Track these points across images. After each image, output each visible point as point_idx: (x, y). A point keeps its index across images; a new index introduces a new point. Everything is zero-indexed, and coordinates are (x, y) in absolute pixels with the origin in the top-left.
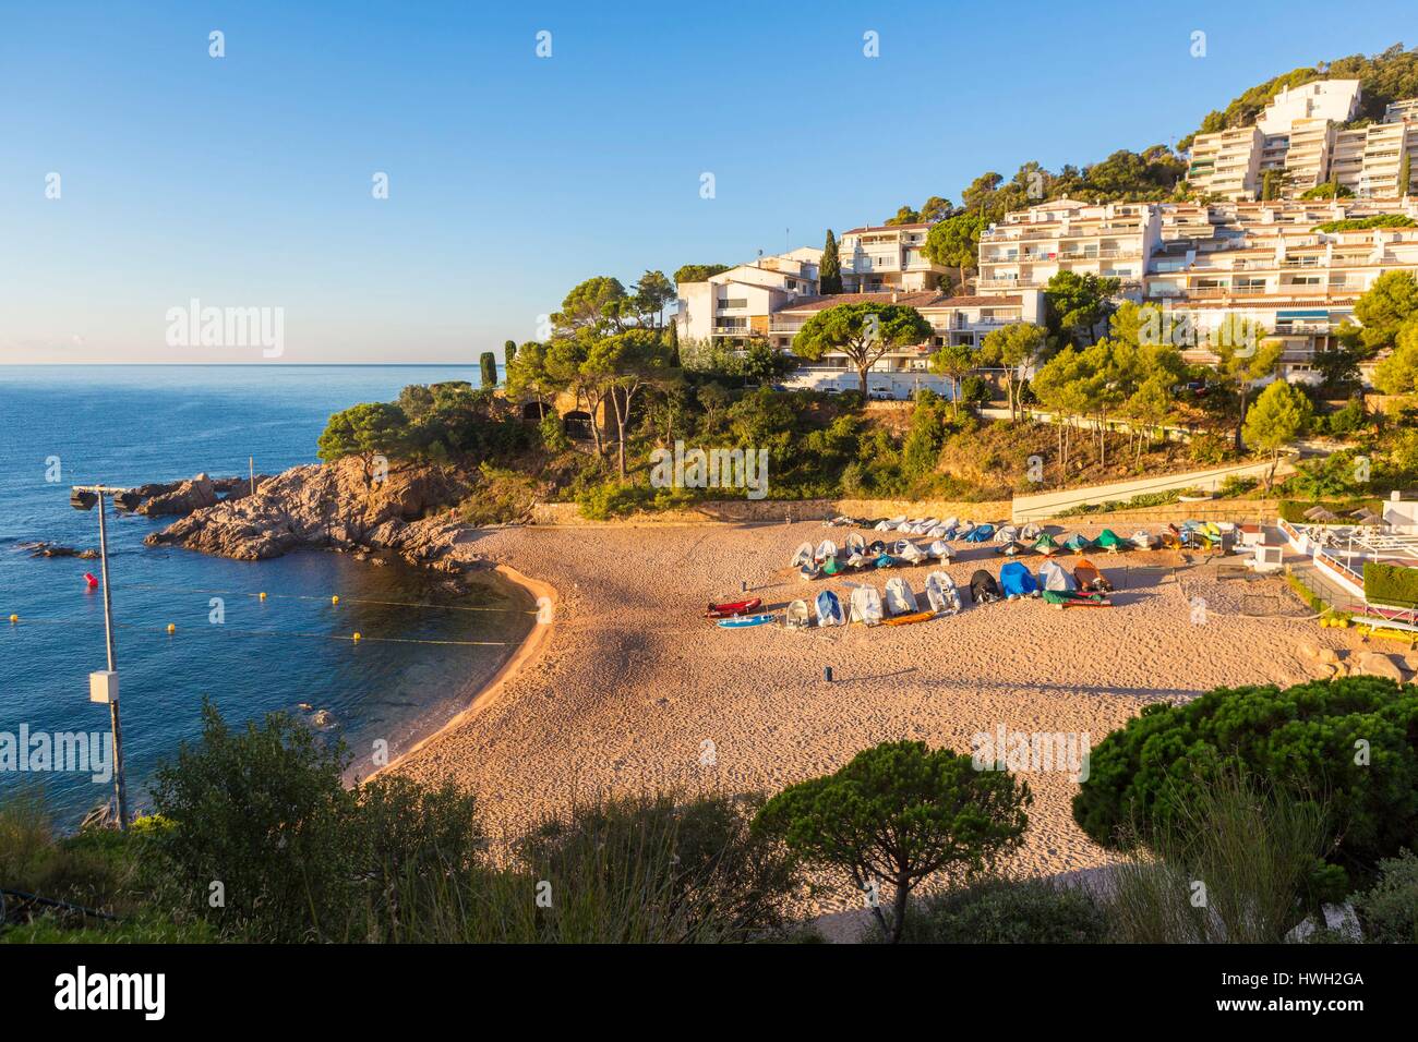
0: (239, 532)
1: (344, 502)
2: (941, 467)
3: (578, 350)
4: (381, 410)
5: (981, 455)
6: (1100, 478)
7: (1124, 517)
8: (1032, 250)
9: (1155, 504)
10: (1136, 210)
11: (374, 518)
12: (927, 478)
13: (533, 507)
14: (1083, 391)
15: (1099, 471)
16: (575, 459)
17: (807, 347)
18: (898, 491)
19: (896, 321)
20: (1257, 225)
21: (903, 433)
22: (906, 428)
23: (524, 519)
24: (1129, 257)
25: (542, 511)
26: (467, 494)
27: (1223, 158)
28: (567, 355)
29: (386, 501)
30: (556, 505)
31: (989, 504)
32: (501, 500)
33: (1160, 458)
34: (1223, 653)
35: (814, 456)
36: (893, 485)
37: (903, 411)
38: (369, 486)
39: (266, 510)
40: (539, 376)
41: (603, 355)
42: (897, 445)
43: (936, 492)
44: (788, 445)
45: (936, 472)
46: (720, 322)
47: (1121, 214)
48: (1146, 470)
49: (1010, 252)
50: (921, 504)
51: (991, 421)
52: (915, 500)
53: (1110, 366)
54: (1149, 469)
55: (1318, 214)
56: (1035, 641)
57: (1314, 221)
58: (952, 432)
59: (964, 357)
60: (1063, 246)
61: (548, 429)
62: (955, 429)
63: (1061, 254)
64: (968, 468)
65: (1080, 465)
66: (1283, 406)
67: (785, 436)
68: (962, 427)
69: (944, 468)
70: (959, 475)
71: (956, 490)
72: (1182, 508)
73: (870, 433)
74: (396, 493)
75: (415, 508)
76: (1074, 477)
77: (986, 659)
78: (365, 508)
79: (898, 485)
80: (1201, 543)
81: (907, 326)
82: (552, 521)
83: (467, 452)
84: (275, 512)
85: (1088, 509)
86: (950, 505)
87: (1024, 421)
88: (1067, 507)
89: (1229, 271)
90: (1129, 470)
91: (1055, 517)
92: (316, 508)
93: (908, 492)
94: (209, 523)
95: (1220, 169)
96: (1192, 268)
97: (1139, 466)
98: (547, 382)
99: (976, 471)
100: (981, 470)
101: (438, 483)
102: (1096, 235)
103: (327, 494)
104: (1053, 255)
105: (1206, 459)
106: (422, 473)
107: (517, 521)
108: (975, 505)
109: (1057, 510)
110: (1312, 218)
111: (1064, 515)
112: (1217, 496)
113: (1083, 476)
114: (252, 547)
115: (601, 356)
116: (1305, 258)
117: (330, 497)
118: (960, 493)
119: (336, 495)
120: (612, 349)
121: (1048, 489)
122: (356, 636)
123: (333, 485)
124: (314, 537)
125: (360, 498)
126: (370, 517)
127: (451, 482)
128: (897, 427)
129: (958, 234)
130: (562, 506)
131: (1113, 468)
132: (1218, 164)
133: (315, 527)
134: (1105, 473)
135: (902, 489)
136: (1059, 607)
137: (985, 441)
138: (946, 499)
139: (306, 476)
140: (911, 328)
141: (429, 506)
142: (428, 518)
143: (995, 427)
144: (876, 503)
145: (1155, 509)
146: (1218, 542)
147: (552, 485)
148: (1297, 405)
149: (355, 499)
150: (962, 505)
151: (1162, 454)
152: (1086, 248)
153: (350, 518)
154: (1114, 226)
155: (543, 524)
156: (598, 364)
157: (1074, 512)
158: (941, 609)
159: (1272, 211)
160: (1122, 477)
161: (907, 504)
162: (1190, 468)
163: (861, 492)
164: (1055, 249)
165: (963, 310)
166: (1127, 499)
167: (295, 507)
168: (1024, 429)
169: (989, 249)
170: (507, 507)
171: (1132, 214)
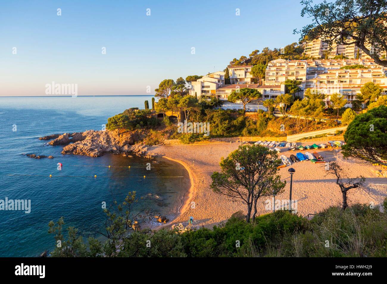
0: (88, 150)
1: (113, 141)
2: (268, 128)
3: (176, 101)
4: (124, 117)
5: (278, 126)
6: (307, 131)
7: (314, 140)
8: (278, 73)
9: (321, 137)
10: (302, 64)
11: (122, 145)
12: (264, 132)
13: (164, 141)
14: (305, 111)
15: (306, 129)
16: (173, 128)
17: (233, 99)
18: (257, 135)
19: (255, 93)
20: (326, 66)
21: (256, 120)
22: (257, 119)
23: (162, 144)
24: (303, 75)
25: (167, 141)
26: (145, 137)
27: (313, 47)
28: (174, 102)
29: (125, 140)
30: (170, 140)
31: (281, 138)
32: (155, 139)
33: (319, 126)
34: (355, 172)
35: (235, 126)
36: (256, 133)
37: (255, 115)
38: (119, 136)
39: (92, 143)
40: (165, 107)
41: (184, 102)
42: (255, 123)
43: (268, 135)
44: (228, 124)
45: (267, 130)
46: (203, 91)
47: (299, 64)
48: (317, 129)
49: (273, 74)
50: (264, 138)
51: (278, 117)
52: (262, 137)
53: (309, 105)
54: (318, 128)
55: (340, 63)
56: (313, 171)
57: (339, 65)
58: (270, 120)
59: (272, 102)
60: (286, 72)
61: (166, 120)
62: (270, 119)
63: (286, 75)
64: (275, 129)
65: (302, 128)
66: (351, 114)
67: (227, 121)
68: (272, 119)
69: (268, 129)
70: (273, 131)
71: (272, 134)
72: (328, 138)
73: (248, 120)
74: (127, 138)
75: (132, 142)
76: (301, 131)
77: (303, 175)
78: (119, 142)
79: (257, 133)
80: (336, 146)
81: (257, 94)
82: (169, 144)
83: (145, 127)
84: (95, 144)
85: (306, 138)
86: (271, 138)
87: (286, 117)
88: (300, 138)
89: (325, 79)
90: (313, 129)
91: (298, 140)
92: (106, 142)
93: (260, 135)
94: (78, 147)
95: (313, 50)
96: (317, 78)
97: (315, 128)
98: (167, 109)
99: (277, 129)
100: (278, 129)
101: (138, 135)
102: (294, 70)
103: (108, 138)
104: (284, 75)
105: (331, 126)
106: (133, 132)
107: (160, 144)
108: (278, 138)
109: (298, 139)
110: (339, 64)
111: (300, 140)
112: (335, 135)
113: (303, 131)
114: (95, 154)
115: (184, 103)
116: (343, 76)
117: (109, 139)
118: (274, 135)
119: (110, 139)
120: (186, 101)
121: (295, 134)
122: (145, 176)
123: (108, 136)
124: (108, 150)
125: (117, 139)
126: (121, 144)
127: (141, 134)
128: (254, 119)
129: (260, 69)
130: (172, 140)
131: (310, 128)
132: (312, 49)
133: (107, 148)
134: (308, 130)
135: (258, 134)
136: (314, 163)
137: (278, 122)
138: (270, 137)
139: (100, 134)
140: (259, 95)
141: (136, 141)
142: (136, 144)
143: (279, 119)
144: (252, 137)
145: (321, 138)
146: (340, 146)
147: (168, 135)
148: (354, 114)
149: (115, 140)
150: (274, 138)
151: (320, 125)
152: (292, 73)
153: (116, 145)
154: (298, 68)
155: (167, 145)
156: (183, 104)
157: (302, 139)
158: (287, 164)
159: (329, 62)
160: (312, 130)
161: (260, 138)
162: (327, 128)
163: (248, 135)
164: (284, 73)
165: (266, 89)
166: (314, 136)
167: (100, 142)
168: (287, 119)
169: (267, 73)
170: (157, 141)
171: (301, 64)
